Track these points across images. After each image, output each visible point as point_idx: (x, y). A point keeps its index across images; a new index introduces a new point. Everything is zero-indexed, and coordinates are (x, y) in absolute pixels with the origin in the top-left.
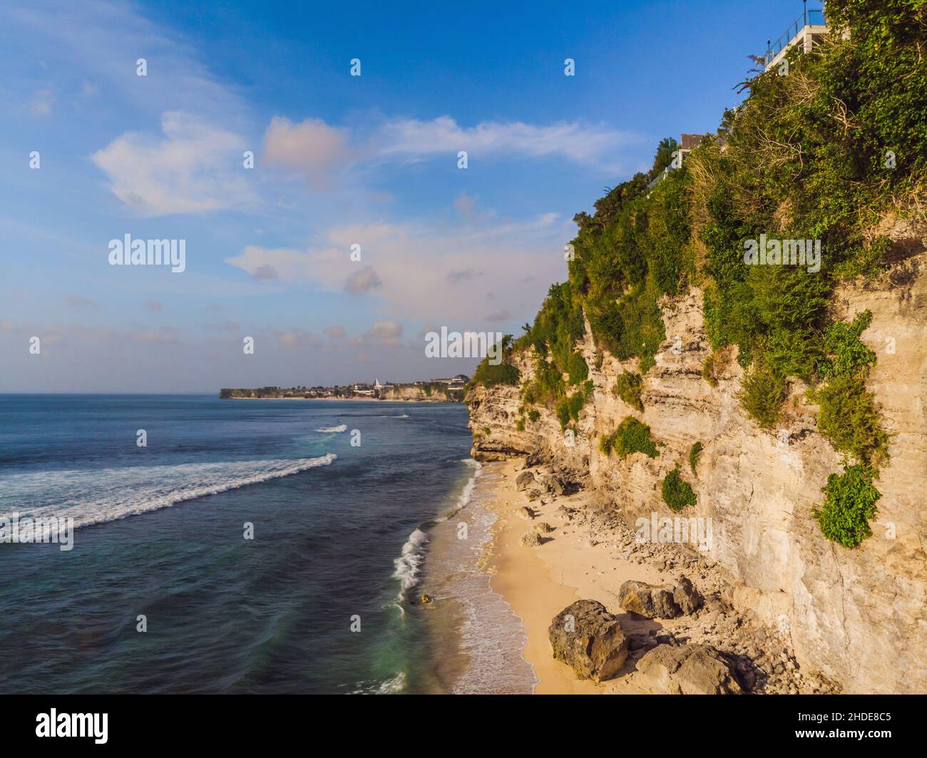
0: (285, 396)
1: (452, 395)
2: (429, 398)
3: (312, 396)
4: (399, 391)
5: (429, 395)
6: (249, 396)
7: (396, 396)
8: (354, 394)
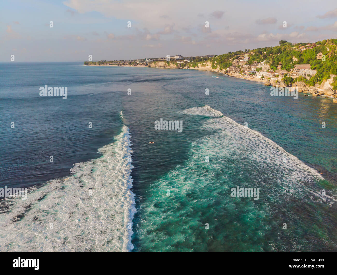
0: (110, 65)
1: (179, 65)
2: (169, 66)
3: (121, 65)
4: (156, 63)
5: (169, 65)
6: (96, 65)
7: (155, 65)
8: (137, 64)
